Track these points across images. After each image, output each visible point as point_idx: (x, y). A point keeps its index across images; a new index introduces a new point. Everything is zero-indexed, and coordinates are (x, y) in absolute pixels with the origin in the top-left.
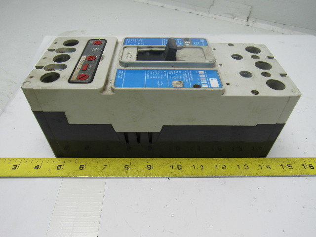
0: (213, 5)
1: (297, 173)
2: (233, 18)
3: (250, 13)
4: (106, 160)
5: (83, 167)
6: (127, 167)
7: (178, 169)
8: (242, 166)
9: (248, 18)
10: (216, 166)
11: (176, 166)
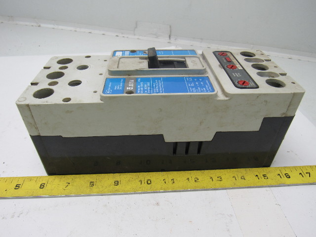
0: (136, 27)
1: (273, 183)
2: (157, 37)
3: (171, 32)
4: (69, 178)
5: (44, 186)
6: (92, 184)
7: (148, 184)
8: (215, 178)
9: (170, 36)
10: (188, 179)
11: (146, 181)
